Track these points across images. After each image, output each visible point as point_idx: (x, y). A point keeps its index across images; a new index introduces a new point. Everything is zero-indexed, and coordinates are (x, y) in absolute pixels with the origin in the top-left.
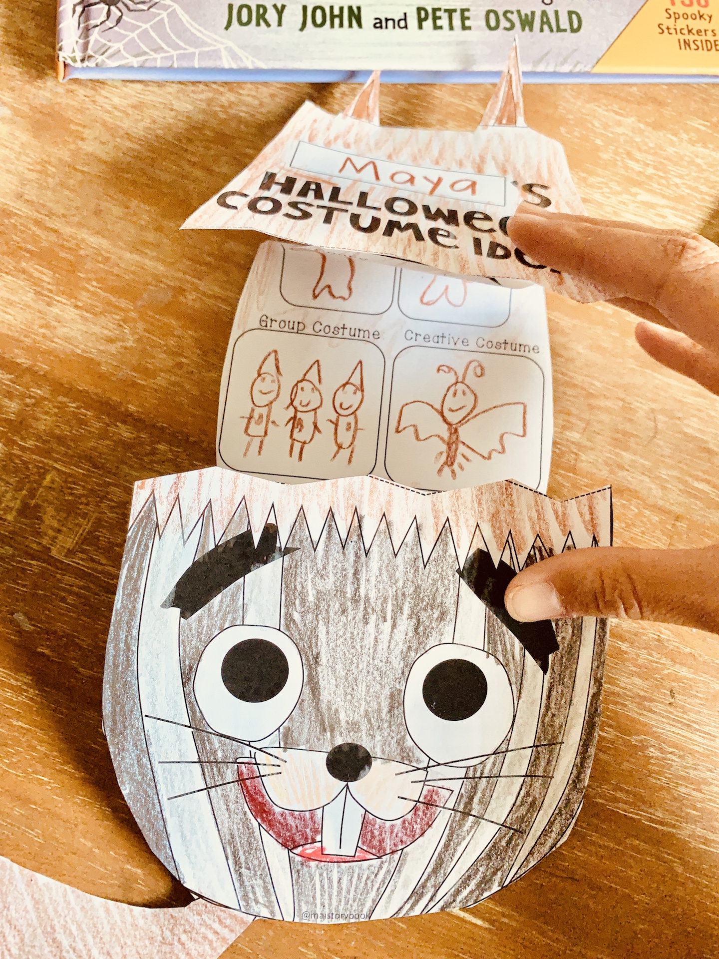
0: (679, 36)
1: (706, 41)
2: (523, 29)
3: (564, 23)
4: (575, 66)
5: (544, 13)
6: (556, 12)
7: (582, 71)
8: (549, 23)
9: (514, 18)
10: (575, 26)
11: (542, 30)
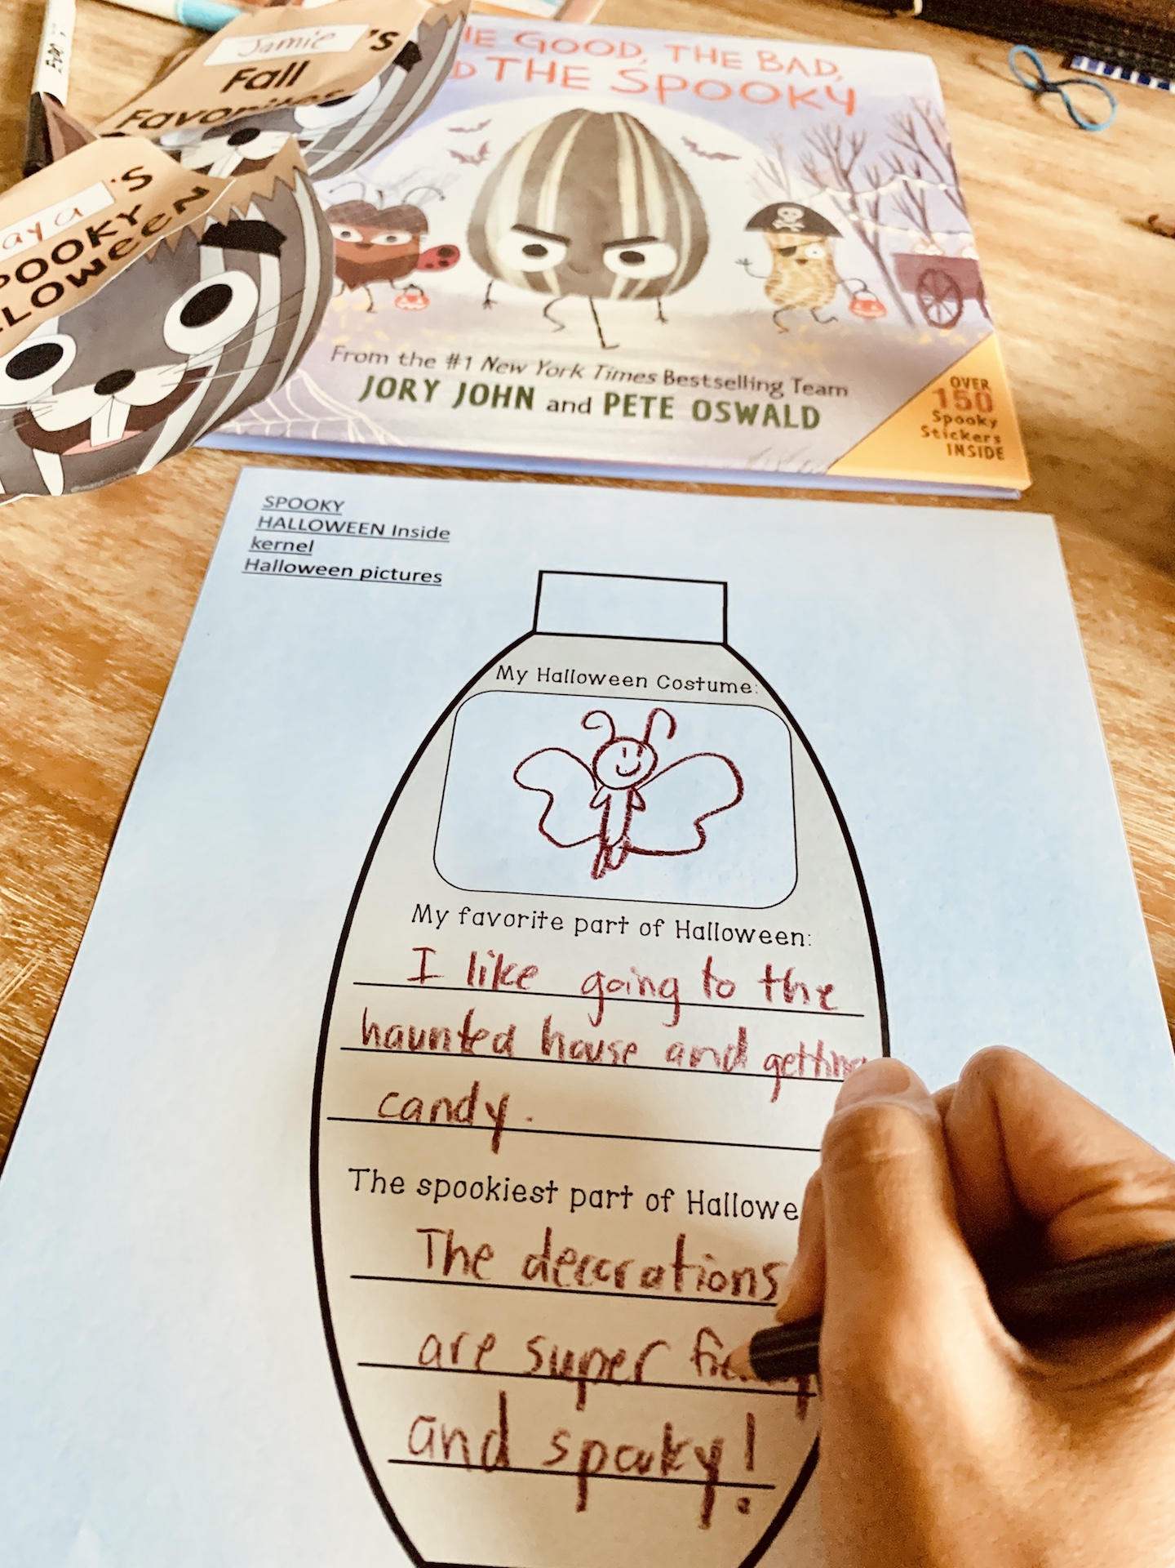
0: (950, 440)
1: (987, 448)
2: (741, 421)
3: (796, 417)
4: (805, 464)
5: (770, 407)
6: (787, 408)
7: (814, 472)
8: (775, 417)
9: (732, 410)
10: (811, 421)
11: (765, 423)
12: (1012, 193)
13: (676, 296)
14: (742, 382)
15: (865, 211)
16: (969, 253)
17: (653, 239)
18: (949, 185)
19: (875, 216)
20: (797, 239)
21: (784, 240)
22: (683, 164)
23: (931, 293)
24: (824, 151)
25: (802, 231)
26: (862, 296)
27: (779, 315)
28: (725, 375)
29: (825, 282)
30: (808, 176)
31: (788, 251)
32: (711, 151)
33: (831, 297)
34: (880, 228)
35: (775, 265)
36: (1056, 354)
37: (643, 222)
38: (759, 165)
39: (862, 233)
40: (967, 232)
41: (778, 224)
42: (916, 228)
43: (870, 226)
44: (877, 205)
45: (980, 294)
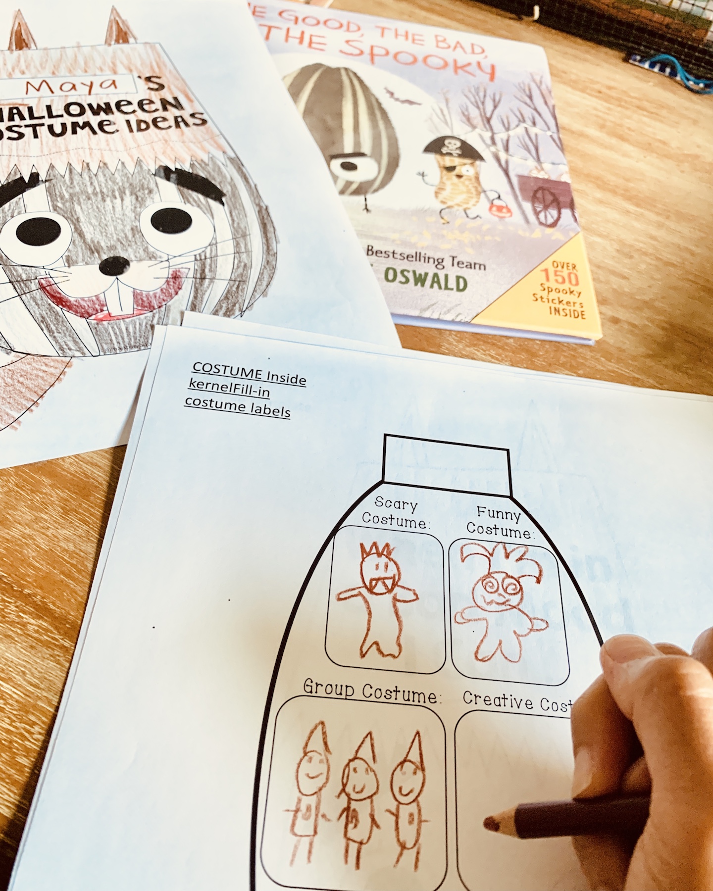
0: (551, 304)
1: (574, 311)
2: (416, 284)
3: (452, 283)
4: (457, 316)
5: (436, 275)
6: (446, 276)
7: (463, 321)
8: (439, 283)
9: (410, 276)
10: (462, 286)
11: (432, 286)
12: (593, 140)
13: (376, 194)
14: (418, 257)
15: (500, 146)
16: (566, 178)
17: (362, 155)
18: (553, 132)
19: (507, 149)
20: (457, 161)
21: (448, 161)
22: (385, 105)
23: (540, 203)
24: (475, 104)
25: (460, 156)
26: (497, 202)
27: (443, 212)
28: (407, 251)
29: (473, 190)
30: (464, 119)
31: (451, 169)
32: (403, 98)
33: (477, 202)
34: (510, 158)
35: (442, 178)
36: (618, 248)
37: (357, 143)
38: (433, 110)
39: (498, 160)
40: (564, 164)
41: (444, 150)
42: (533, 160)
43: (503, 156)
44: (508, 141)
45: (572, 206)
